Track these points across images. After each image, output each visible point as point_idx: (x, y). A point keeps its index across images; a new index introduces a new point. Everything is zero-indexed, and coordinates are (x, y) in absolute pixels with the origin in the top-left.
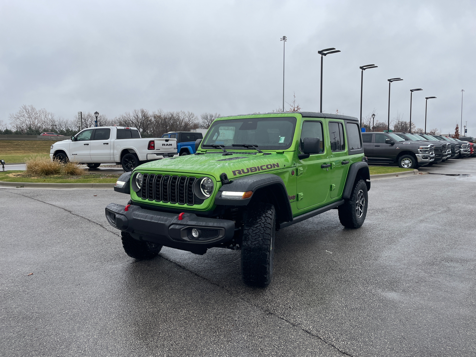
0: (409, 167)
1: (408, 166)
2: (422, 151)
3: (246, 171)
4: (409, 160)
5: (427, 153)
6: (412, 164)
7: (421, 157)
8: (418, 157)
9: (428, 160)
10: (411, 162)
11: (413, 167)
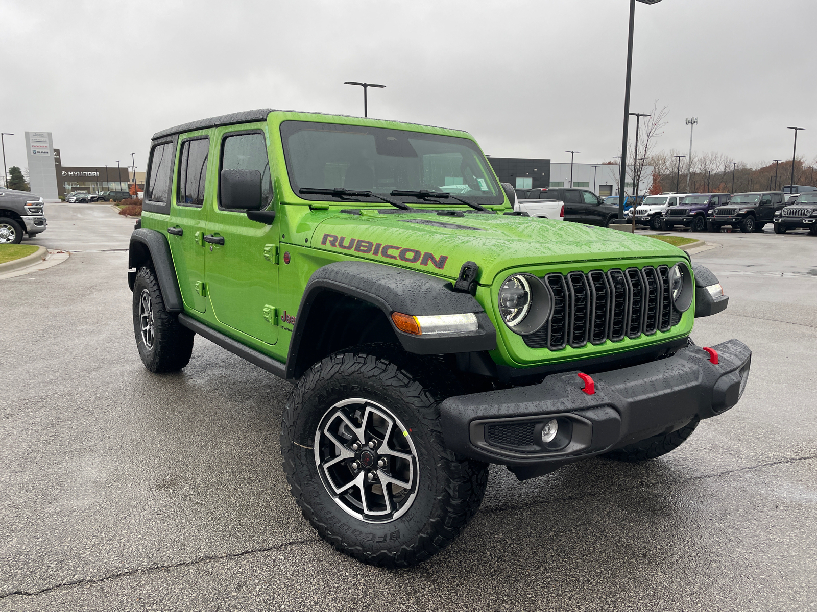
0: (10, 241)
1: (8, 240)
2: (31, 210)
3: (346, 243)
4: (9, 229)
5: (40, 213)
6: (16, 235)
7: (32, 222)
8: (25, 221)
9: (43, 226)
10: (12, 232)
11: (18, 241)
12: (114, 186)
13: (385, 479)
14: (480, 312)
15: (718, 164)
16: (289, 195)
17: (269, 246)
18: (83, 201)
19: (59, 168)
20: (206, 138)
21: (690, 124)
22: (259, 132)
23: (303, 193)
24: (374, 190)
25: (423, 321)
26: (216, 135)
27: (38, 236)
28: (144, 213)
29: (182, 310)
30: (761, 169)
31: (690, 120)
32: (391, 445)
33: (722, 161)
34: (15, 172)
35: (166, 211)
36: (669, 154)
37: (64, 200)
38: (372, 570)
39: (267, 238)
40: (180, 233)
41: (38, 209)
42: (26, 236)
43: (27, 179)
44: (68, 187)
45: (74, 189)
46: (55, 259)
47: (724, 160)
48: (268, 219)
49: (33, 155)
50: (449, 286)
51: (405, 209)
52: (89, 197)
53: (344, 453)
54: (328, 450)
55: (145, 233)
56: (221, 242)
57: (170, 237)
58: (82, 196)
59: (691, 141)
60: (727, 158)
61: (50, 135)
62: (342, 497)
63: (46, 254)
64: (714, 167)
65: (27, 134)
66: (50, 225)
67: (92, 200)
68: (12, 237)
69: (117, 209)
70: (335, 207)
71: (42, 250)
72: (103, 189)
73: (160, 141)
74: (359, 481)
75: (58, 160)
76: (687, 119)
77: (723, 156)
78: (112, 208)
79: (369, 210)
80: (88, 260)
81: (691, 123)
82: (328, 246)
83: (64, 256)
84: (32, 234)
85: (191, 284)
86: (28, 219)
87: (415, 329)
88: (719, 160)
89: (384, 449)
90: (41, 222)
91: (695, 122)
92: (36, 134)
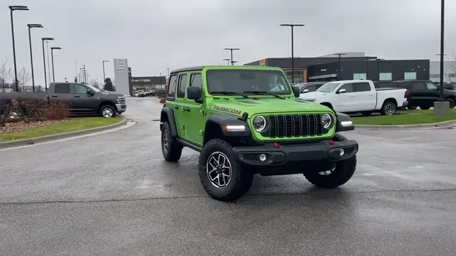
1: (109, 116)
2: (120, 101)
4: (110, 110)
11: (114, 116)
12: (158, 87)
13: (224, 175)
14: (247, 126)
16: (207, 94)
17: (201, 111)
18: (142, 96)
19: (130, 78)
20: (186, 74)
22: (200, 74)
23: (212, 93)
24: (236, 92)
25: (229, 127)
26: (189, 74)
27: (123, 114)
28: (167, 101)
29: (178, 137)
32: (226, 165)
34: (108, 81)
35: (173, 100)
37: (132, 96)
38: (220, 202)
39: (201, 108)
40: (177, 108)
41: (123, 101)
42: (117, 114)
43: (114, 84)
44: (135, 88)
45: (137, 89)
46: (129, 124)
48: (201, 102)
49: (117, 71)
50: (240, 119)
51: (246, 97)
52: (145, 93)
53: (215, 169)
54: (210, 168)
55: (167, 108)
56: (189, 111)
57: (174, 110)
58: (141, 93)
61: (126, 60)
62: (214, 182)
63: (126, 122)
65: (115, 60)
66: (127, 108)
67: (147, 95)
68: (111, 114)
69: (159, 100)
70: (222, 97)
71: (124, 120)
72: (152, 89)
73: (173, 74)
74: (218, 177)
75: (130, 74)
78: (156, 99)
79: (231, 98)
80: (144, 124)
82: (215, 109)
83: (134, 123)
84: (120, 113)
85: (180, 127)
86: (119, 106)
87: (226, 129)
89: (224, 166)
90: (124, 107)
92: (119, 60)
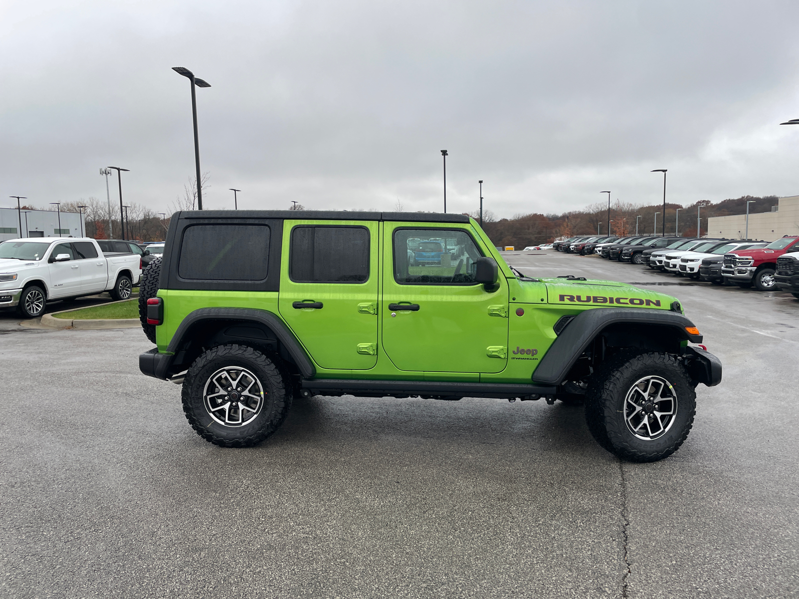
13: (658, 414)
15: (138, 213)
21: (104, 174)
30: (173, 216)
31: (104, 170)
32: (662, 396)
33: (140, 210)
36: (89, 201)
47: (142, 210)
53: (638, 409)
54: (630, 410)
59: (108, 190)
60: (144, 208)
62: (638, 432)
64: (134, 216)
74: (646, 420)
76: (101, 170)
77: (141, 207)
81: (106, 173)
82: (567, 301)
88: (138, 209)
89: (659, 399)
91: (109, 173)
